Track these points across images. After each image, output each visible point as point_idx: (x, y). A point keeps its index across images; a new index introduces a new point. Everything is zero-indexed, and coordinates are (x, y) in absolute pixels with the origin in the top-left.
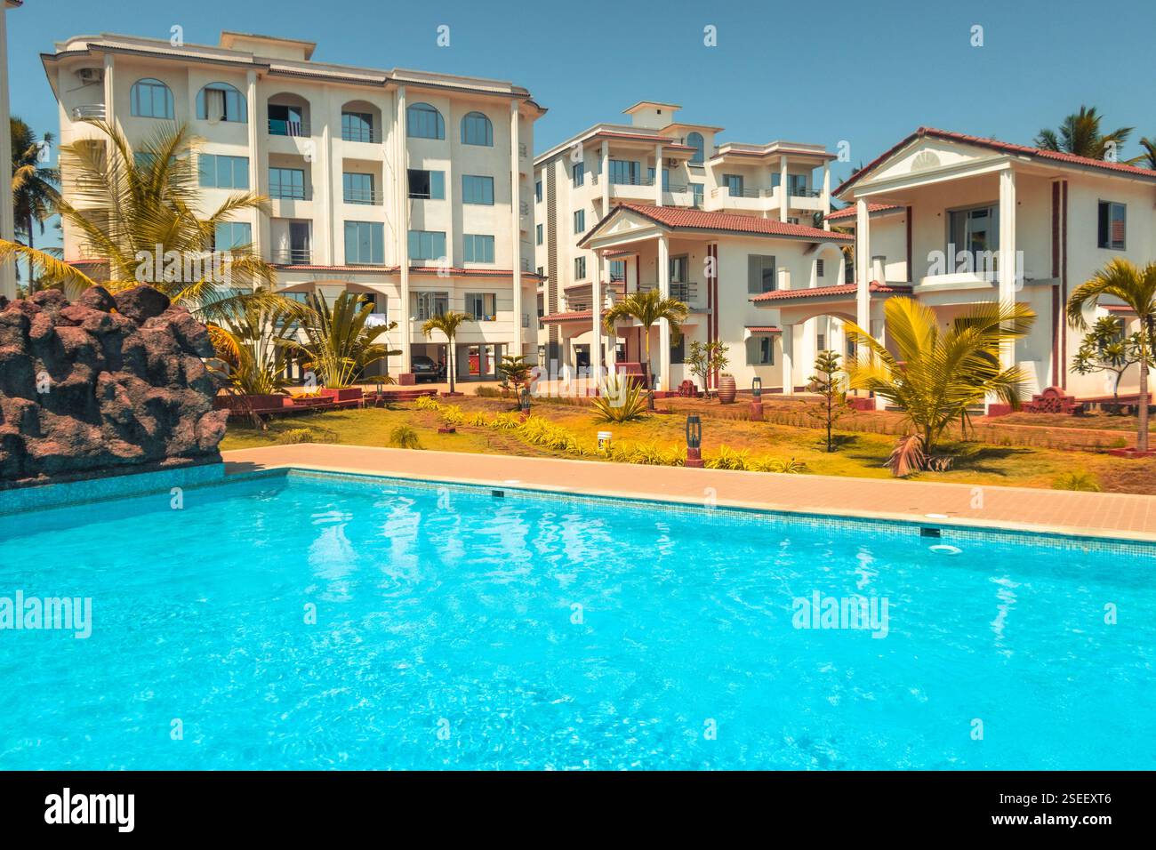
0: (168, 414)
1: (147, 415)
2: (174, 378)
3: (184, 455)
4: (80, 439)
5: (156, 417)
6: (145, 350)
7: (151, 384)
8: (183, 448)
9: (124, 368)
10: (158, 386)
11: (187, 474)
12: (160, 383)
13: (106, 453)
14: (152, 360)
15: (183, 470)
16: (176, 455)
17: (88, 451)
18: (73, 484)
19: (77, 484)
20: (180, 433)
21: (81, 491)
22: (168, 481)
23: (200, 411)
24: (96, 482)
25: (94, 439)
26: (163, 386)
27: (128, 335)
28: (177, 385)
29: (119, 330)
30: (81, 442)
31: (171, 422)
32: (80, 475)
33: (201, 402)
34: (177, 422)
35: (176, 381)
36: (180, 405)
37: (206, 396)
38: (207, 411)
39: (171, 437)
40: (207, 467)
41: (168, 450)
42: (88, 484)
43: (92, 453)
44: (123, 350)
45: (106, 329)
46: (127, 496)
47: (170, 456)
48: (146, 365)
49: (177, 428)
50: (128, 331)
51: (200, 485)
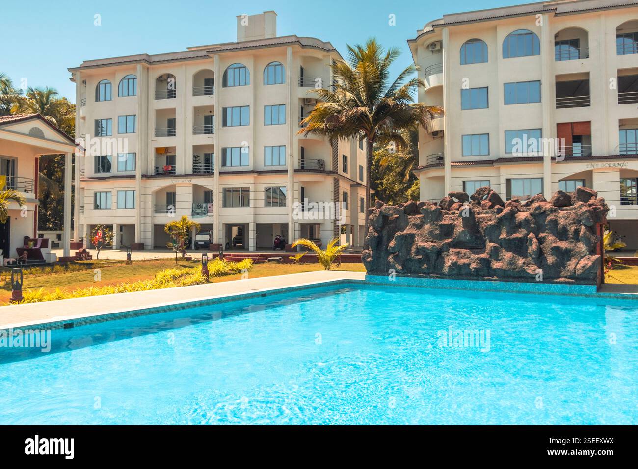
0: (565, 256)
1: (552, 255)
2: (571, 236)
3: (570, 277)
4: (512, 262)
5: (556, 256)
6: (557, 222)
7: (559, 239)
8: (569, 274)
9: (547, 231)
10: (563, 240)
11: (570, 288)
12: (565, 239)
13: (524, 270)
14: (560, 227)
15: (568, 285)
16: (566, 277)
17: (515, 269)
18: (508, 283)
19: (510, 283)
20: (569, 265)
21: (512, 286)
22: (558, 289)
23: (582, 255)
24: (519, 283)
25: (519, 263)
26: (566, 241)
27: (549, 215)
28: (572, 241)
29: (545, 211)
30: (511, 264)
31: (566, 260)
32: (511, 279)
33: (583, 250)
34: (569, 260)
35: (572, 238)
36: (572, 251)
37: (585, 247)
38: (585, 255)
39: (565, 267)
40: (583, 286)
41: (563, 273)
42: (514, 284)
43: (517, 270)
44: (546, 222)
45: (537, 212)
46: (535, 293)
47: (562, 277)
48: (557, 230)
49: (568, 263)
50: (549, 213)
51: (579, 295)
